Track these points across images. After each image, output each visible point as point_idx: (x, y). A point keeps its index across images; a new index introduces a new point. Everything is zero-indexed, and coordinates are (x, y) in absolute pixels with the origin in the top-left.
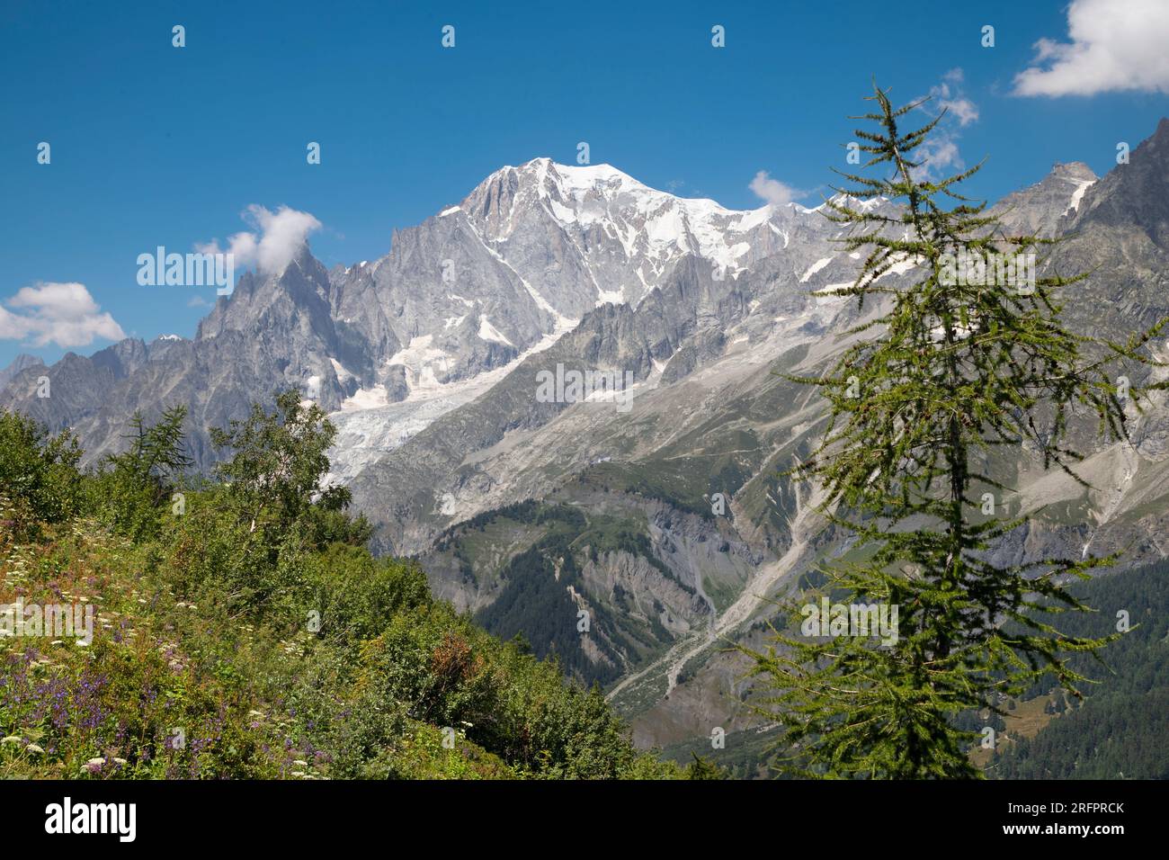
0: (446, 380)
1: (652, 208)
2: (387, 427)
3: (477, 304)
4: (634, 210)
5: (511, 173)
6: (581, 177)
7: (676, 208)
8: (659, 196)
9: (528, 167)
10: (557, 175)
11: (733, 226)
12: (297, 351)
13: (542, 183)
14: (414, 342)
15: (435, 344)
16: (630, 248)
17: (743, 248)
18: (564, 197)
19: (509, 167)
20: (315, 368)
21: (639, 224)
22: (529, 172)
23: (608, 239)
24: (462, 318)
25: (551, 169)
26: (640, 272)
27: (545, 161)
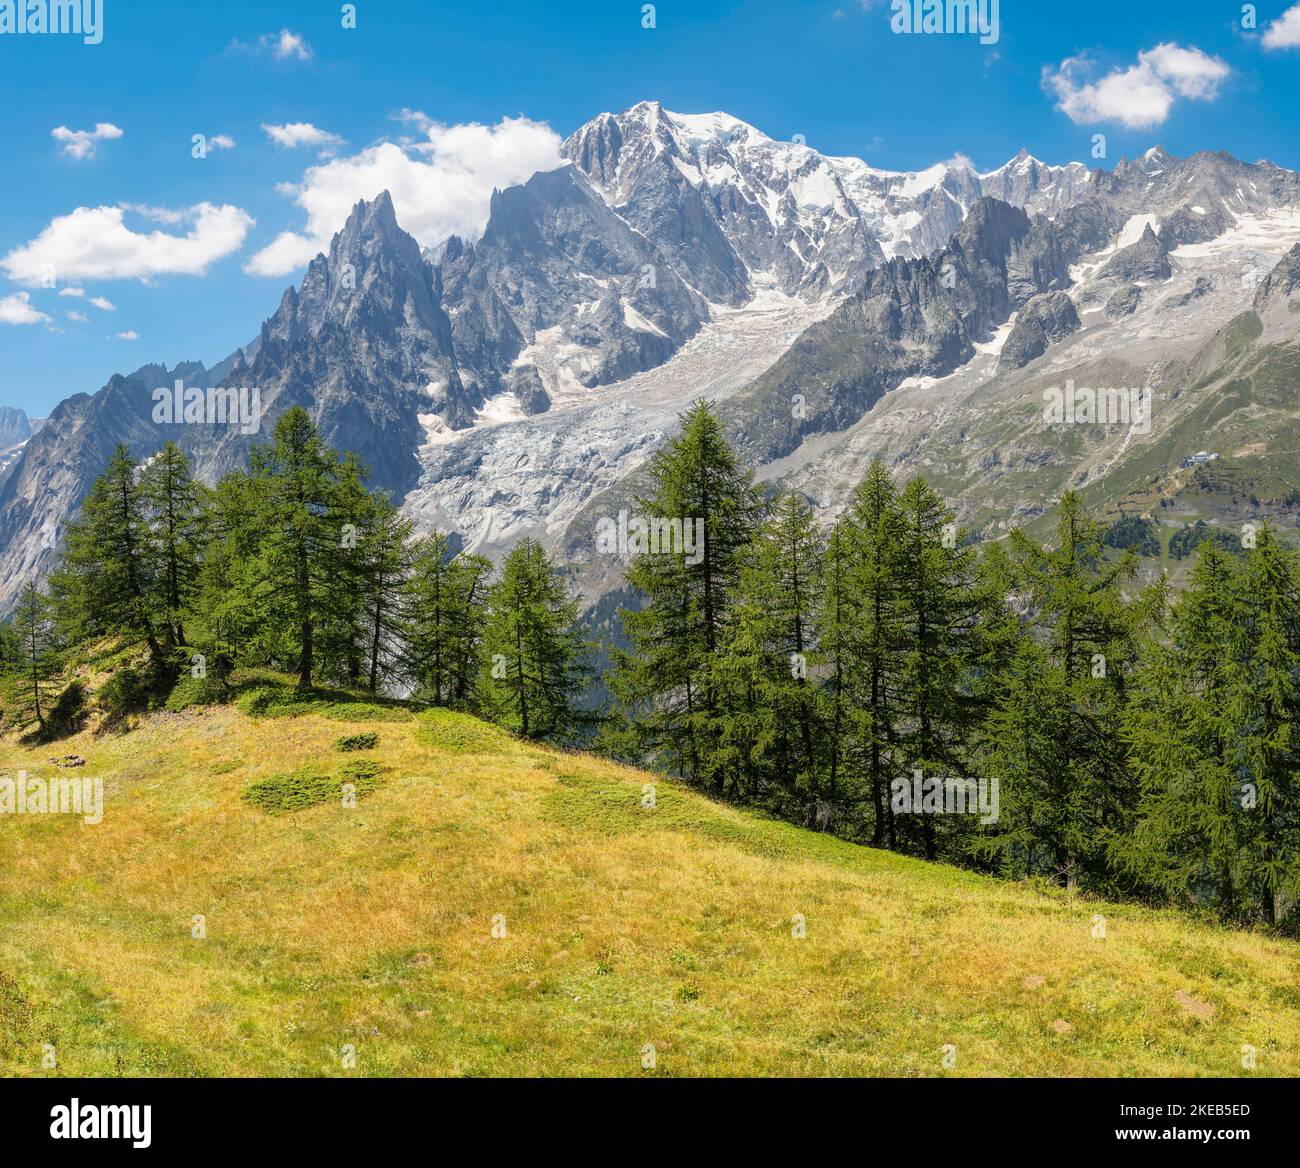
0: (593, 383)
1: (793, 166)
2: (557, 444)
3: (613, 284)
4: (771, 170)
5: (611, 122)
6: (699, 127)
7: (823, 167)
8: (801, 152)
9: (632, 114)
10: (670, 124)
11: (894, 190)
12: (407, 351)
13: (654, 134)
14: (541, 336)
15: (568, 336)
16: (776, 218)
17: (913, 219)
18: (684, 151)
19: (608, 115)
20: (432, 372)
21: (780, 185)
22: (635, 119)
23: (746, 204)
24: (597, 304)
25: (662, 116)
26: (793, 245)
27: (653, 106)
